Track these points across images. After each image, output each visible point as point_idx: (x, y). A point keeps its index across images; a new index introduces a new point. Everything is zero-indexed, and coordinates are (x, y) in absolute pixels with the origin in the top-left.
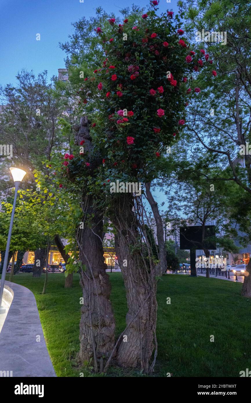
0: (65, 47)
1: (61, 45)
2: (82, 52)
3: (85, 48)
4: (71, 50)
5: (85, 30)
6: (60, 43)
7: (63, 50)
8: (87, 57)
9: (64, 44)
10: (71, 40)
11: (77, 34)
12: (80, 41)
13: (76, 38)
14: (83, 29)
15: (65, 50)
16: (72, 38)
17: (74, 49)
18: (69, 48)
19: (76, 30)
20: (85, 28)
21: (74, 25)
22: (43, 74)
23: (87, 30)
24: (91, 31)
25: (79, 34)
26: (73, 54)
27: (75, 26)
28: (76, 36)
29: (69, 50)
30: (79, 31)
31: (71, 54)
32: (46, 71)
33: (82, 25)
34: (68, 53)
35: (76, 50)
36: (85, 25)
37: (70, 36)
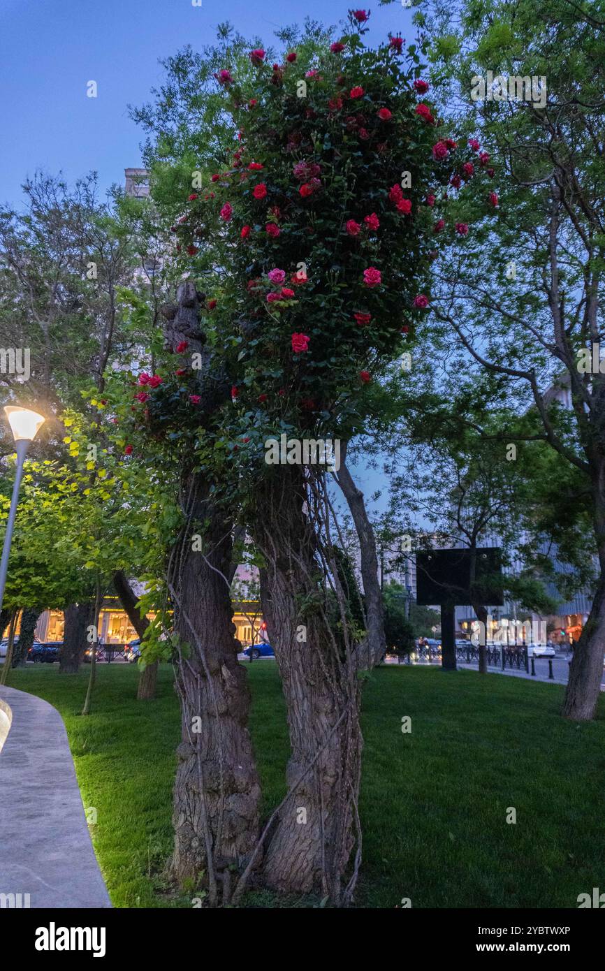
0: (142, 116)
1: (133, 111)
2: (183, 128)
3: (191, 119)
4: (156, 124)
5: (191, 77)
6: (129, 107)
7: (138, 122)
8: (195, 139)
9: (140, 110)
10: (157, 99)
11: (172, 86)
12: (180, 103)
13: (170, 94)
14: (186, 73)
15: (142, 123)
16: (159, 96)
17: (164, 122)
18: (152, 119)
19: (169, 75)
20: (192, 71)
21: (164, 63)
22: (87, 181)
23: (196, 76)
24: (204, 80)
25: (177, 87)
26: (162, 133)
27: (166, 67)
28: (170, 89)
29: (151, 124)
30: (177, 79)
31: (156, 133)
32: (95, 173)
33: (183, 64)
34: (149, 130)
35: (169, 124)
36: (192, 64)
37: (155, 91)
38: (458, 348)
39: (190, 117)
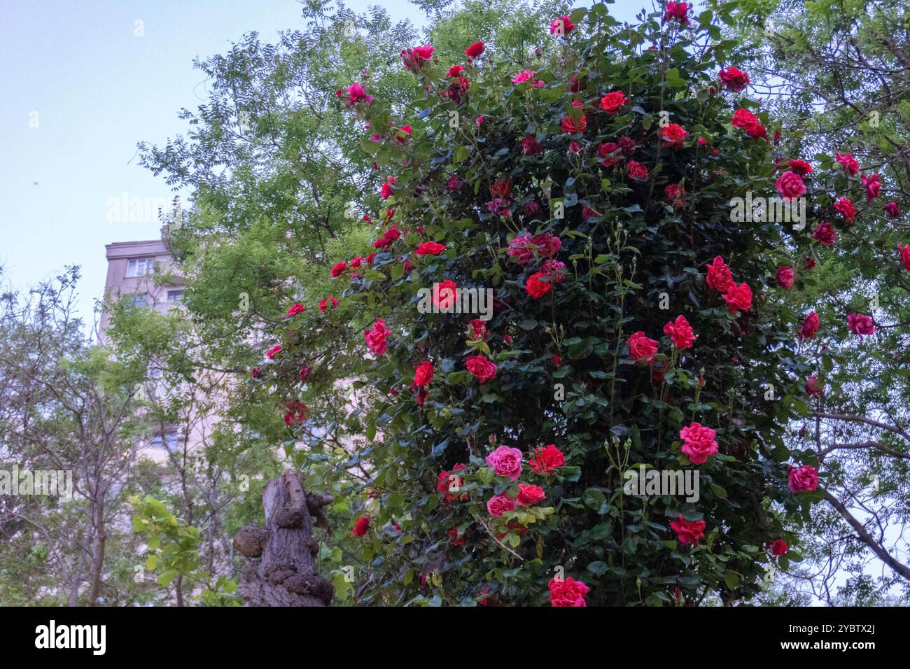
0: (167, 161)
1: (149, 153)
2: (244, 174)
3: (258, 156)
4: (192, 170)
5: (256, 84)
6: (142, 147)
7: (157, 171)
8: (268, 193)
9: (162, 149)
10: (194, 128)
11: (221, 102)
12: (236, 130)
13: (217, 116)
14: (247, 79)
15: (165, 172)
16: (196, 121)
17: (207, 166)
18: (184, 164)
19: (215, 85)
20: (260, 74)
21: (204, 66)
22: (57, 285)
23: (266, 82)
24: (282, 87)
25: (231, 103)
26: (202, 185)
27: (210, 73)
28: (216, 109)
29: (182, 172)
30: (231, 91)
31: (192, 188)
32: (75, 268)
33: (243, 65)
34: (178, 184)
35: (217, 170)
36: (259, 63)
37: (187, 114)
38: (850, 551)
39: (256, 152)
